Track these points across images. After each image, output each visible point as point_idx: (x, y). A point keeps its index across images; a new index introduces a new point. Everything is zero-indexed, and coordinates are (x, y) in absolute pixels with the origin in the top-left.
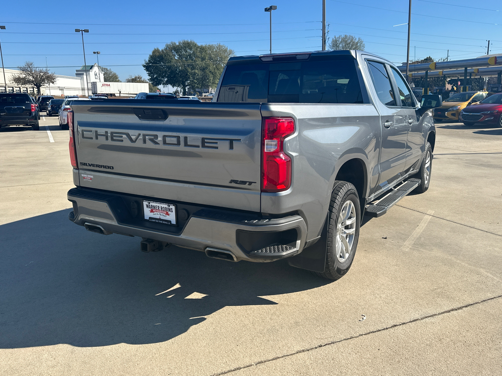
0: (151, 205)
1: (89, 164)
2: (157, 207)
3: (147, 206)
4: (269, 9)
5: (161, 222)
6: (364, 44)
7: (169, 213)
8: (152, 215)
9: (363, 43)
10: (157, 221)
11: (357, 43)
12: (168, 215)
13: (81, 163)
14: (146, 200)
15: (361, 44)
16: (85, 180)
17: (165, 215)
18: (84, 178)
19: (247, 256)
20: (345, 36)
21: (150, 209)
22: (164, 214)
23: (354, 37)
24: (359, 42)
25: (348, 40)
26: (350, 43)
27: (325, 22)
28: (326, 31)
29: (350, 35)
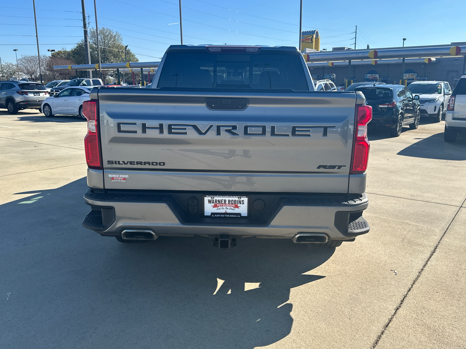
0: (215, 200)
1: (124, 162)
2: (223, 201)
3: (210, 202)
5: (228, 216)
6: (122, 38)
7: (239, 205)
8: (215, 210)
9: (121, 37)
10: (222, 216)
11: (115, 36)
12: (238, 207)
13: (108, 161)
14: (209, 195)
15: (119, 37)
16: (113, 181)
17: (234, 208)
18: (113, 179)
19: (344, 235)
20: (103, 28)
21: (213, 204)
22: (232, 208)
23: (112, 30)
24: (117, 35)
25: (106, 32)
26: (108, 35)
27: (84, 13)
28: (87, 22)
29: (107, 28)
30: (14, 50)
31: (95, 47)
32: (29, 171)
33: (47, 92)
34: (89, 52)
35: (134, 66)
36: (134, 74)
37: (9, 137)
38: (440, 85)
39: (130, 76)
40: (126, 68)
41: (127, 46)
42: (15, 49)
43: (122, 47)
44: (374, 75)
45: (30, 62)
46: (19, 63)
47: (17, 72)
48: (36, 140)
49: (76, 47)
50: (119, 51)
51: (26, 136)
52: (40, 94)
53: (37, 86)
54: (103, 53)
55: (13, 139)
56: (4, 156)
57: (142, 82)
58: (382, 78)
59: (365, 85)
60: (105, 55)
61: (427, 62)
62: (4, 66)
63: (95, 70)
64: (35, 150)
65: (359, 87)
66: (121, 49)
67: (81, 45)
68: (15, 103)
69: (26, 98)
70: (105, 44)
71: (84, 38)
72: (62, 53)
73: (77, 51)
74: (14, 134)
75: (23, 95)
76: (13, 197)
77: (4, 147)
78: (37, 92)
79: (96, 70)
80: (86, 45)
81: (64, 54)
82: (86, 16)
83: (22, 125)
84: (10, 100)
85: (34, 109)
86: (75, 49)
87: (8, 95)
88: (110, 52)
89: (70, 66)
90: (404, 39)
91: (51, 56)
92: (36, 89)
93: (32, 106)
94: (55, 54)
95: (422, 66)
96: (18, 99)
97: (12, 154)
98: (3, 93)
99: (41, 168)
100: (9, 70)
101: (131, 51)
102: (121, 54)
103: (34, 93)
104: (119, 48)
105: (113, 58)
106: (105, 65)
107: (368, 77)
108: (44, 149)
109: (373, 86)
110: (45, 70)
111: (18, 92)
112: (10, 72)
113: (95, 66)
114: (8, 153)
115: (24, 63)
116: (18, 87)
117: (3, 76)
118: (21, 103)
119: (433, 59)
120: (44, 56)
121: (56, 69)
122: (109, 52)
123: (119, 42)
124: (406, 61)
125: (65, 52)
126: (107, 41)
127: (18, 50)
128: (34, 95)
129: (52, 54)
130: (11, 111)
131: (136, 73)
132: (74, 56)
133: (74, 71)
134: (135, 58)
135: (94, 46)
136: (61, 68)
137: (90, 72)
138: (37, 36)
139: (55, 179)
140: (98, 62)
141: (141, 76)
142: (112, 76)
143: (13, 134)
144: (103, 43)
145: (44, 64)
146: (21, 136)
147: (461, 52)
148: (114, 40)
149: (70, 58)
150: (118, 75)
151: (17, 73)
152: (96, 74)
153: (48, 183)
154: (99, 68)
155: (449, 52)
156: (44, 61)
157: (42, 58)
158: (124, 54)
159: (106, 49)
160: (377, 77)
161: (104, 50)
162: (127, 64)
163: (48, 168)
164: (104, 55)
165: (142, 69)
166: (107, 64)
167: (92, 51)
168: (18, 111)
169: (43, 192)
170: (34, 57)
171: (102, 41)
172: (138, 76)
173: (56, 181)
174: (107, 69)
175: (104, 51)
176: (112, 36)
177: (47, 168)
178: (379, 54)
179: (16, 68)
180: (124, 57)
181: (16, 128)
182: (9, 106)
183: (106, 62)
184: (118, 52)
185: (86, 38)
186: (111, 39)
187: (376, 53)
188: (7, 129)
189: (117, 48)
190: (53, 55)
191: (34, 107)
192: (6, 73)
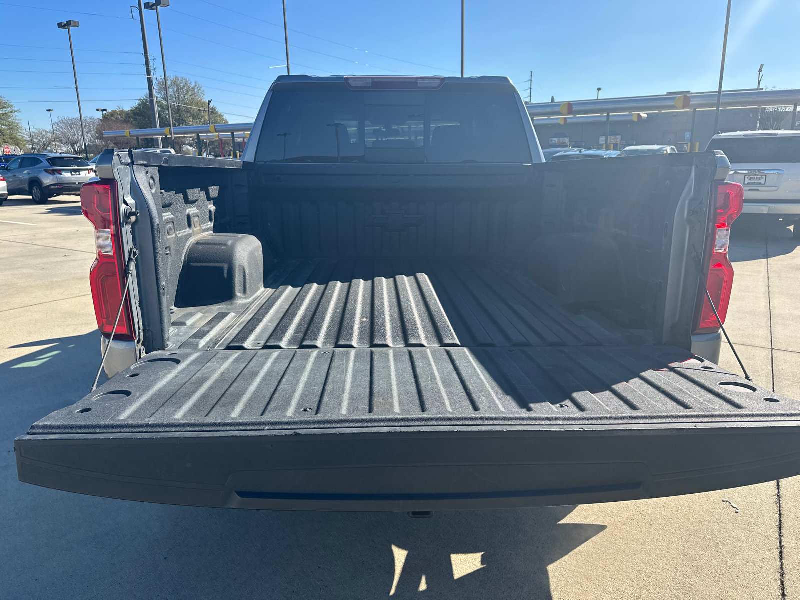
4: (65, 25)
6: (203, 91)
9: (202, 89)
11: (194, 89)
15: (199, 90)
20: (176, 77)
23: (189, 80)
24: (196, 87)
25: (181, 83)
26: (183, 88)
27: (147, 55)
28: (152, 68)
29: (182, 77)
30: (48, 111)
31: (165, 105)
32: (47, 301)
33: (92, 170)
34: (156, 112)
35: (221, 129)
36: (222, 143)
37: (26, 241)
38: (665, 150)
39: (217, 146)
40: (210, 132)
41: (210, 102)
42: (49, 109)
43: (204, 103)
44: (562, 140)
45: (71, 128)
46: (56, 129)
47: (53, 141)
48: (69, 245)
49: (137, 104)
50: (199, 110)
51: (55, 238)
52: (81, 173)
53: (75, 161)
54: (178, 113)
55: (32, 244)
56: (11, 274)
57: (233, 153)
58: (574, 143)
59: (566, 152)
60: (180, 116)
61: (635, 119)
62: (34, 133)
63: (164, 137)
64: (64, 261)
65: (558, 154)
66: (203, 107)
67: (144, 101)
68: (43, 186)
69: (60, 179)
70: (179, 99)
71: (148, 92)
72: (118, 114)
73: (140, 111)
74: (35, 236)
75: (55, 174)
76: (9, 353)
77: (14, 259)
78: (75, 171)
79: (166, 136)
80: (152, 101)
81: (120, 115)
82: (149, 59)
83: (52, 221)
84: (35, 183)
85: (72, 196)
86: (136, 108)
87: (32, 176)
88: (188, 111)
89: (127, 132)
90: (599, 89)
91: (102, 118)
92: (74, 165)
93: (70, 192)
94: (108, 116)
95: (629, 126)
96: (48, 180)
97: (24, 271)
98: (26, 172)
99: (68, 295)
100: (41, 140)
101: (217, 110)
102: (203, 114)
103: (71, 171)
104: (200, 105)
105: (191, 120)
106: (179, 129)
107: (554, 142)
108: (78, 260)
109: (578, 153)
110: (93, 137)
111: (46, 171)
112: (44, 142)
113: (165, 131)
114: (20, 268)
115: (62, 129)
116: (46, 164)
117: (33, 149)
118: (53, 187)
119: (644, 115)
120: (91, 119)
121: (107, 136)
122: (186, 112)
123: (199, 97)
124: (611, 119)
125: (122, 112)
126: (182, 96)
127: (53, 110)
128: (72, 175)
129: (103, 115)
130: (38, 200)
131: (225, 141)
132: (135, 119)
133: (135, 138)
134: (223, 119)
135: (164, 102)
136: (115, 135)
137: (158, 140)
138: (76, 88)
139: (89, 315)
140: (169, 125)
141: (232, 145)
142: (191, 146)
143: (33, 236)
144: (177, 99)
145: (93, 130)
146: (46, 239)
147: (691, 103)
148: (192, 95)
149: (129, 121)
150: (200, 145)
151: (54, 143)
152: (167, 142)
153: (75, 323)
154: (171, 134)
155: (673, 104)
156: (91, 126)
157: (89, 121)
158: (207, 114)
159: (182, 108)
160: (567, 142)
161: (178, 108)
162: (211, 127)
163: (80, 295)
164: (178, 115)
165: (233, 134)
166: (183, 127)
167: (161, 111)
168: (49, 199)
169: (63, 343)
170: (76, 119)
171: (175, 95)
172: (228, 144)
173: (90, 319)
174: (183, 136)
175: (178, 111)
176: (190, 88)
177: (78, 295)
178: (575, 108)
179: (52, 137)
180: (207, 118)
181: (40, 225)
182: (33, 191)
183: (181, 125)
184: (199, 112)
185: (151, 91)
186: (188, 92)
187: (570, 107)
188: (25, 228)
189: (197, 105)
190: (104, 117)
191: (73, 193)
192: (38, 144)
